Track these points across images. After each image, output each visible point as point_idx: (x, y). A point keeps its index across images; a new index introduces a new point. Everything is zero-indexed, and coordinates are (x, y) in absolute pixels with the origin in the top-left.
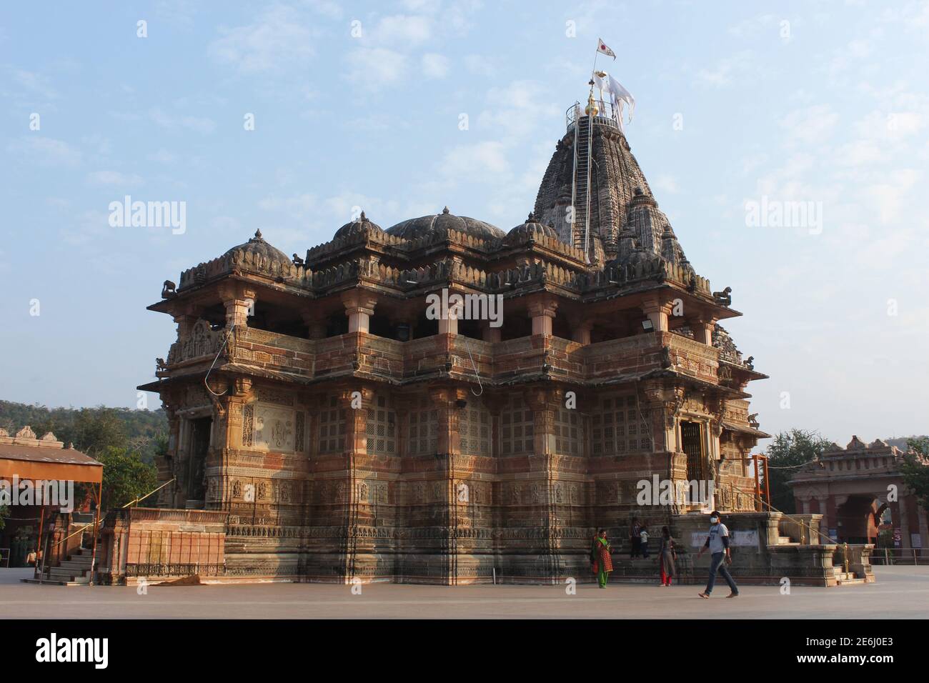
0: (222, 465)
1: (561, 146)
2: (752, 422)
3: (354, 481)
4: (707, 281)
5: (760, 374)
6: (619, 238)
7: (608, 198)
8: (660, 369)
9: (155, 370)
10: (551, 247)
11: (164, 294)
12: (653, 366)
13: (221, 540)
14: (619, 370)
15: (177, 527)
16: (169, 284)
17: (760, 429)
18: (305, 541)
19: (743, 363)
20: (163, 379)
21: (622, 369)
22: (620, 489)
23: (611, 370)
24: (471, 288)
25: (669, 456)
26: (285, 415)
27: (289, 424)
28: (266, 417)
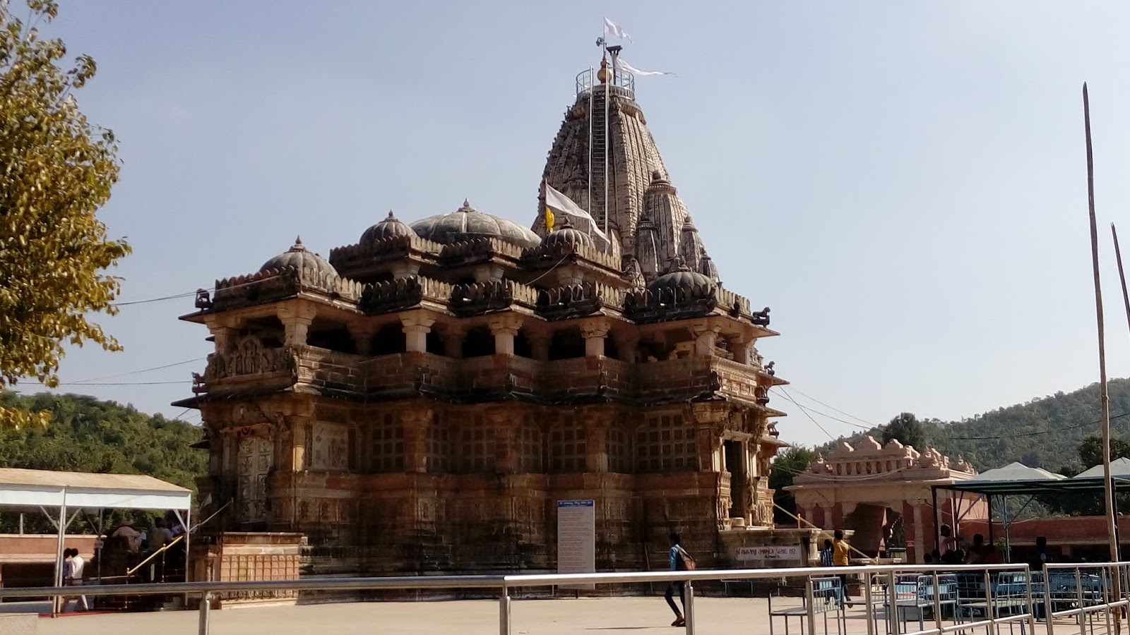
0: (290, 487)
1: (571, 116)
2: (771, 430)
3: (417, 500)
4: (748, 301)
5: (781, 381)
6: (637, 230)
7: (627, 185)
8: (708, 392)
9: (191, 385)
10: (591, 257)
11: (198, 304)
12: (701, 389)
13: (295, 562)
14: (666, 391)
15: (261, 551)
16: (204, 294)
17: (780, 438)
18: (365, 560)
19: (763, 369)
20: (200, 394)
21: (669, 390)
22: (667, 504)
23: (658, 390)
24: (522, 306)
25: (717, 476)
26: (339, 433)
27: (343, 442)
28: (323, 436)
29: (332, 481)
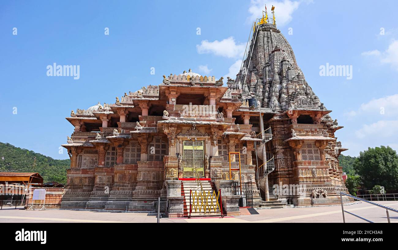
6: (264, 68)
26: (94, 157)
27: (96, 159)
28: (87, 158)
29: (85, 171)
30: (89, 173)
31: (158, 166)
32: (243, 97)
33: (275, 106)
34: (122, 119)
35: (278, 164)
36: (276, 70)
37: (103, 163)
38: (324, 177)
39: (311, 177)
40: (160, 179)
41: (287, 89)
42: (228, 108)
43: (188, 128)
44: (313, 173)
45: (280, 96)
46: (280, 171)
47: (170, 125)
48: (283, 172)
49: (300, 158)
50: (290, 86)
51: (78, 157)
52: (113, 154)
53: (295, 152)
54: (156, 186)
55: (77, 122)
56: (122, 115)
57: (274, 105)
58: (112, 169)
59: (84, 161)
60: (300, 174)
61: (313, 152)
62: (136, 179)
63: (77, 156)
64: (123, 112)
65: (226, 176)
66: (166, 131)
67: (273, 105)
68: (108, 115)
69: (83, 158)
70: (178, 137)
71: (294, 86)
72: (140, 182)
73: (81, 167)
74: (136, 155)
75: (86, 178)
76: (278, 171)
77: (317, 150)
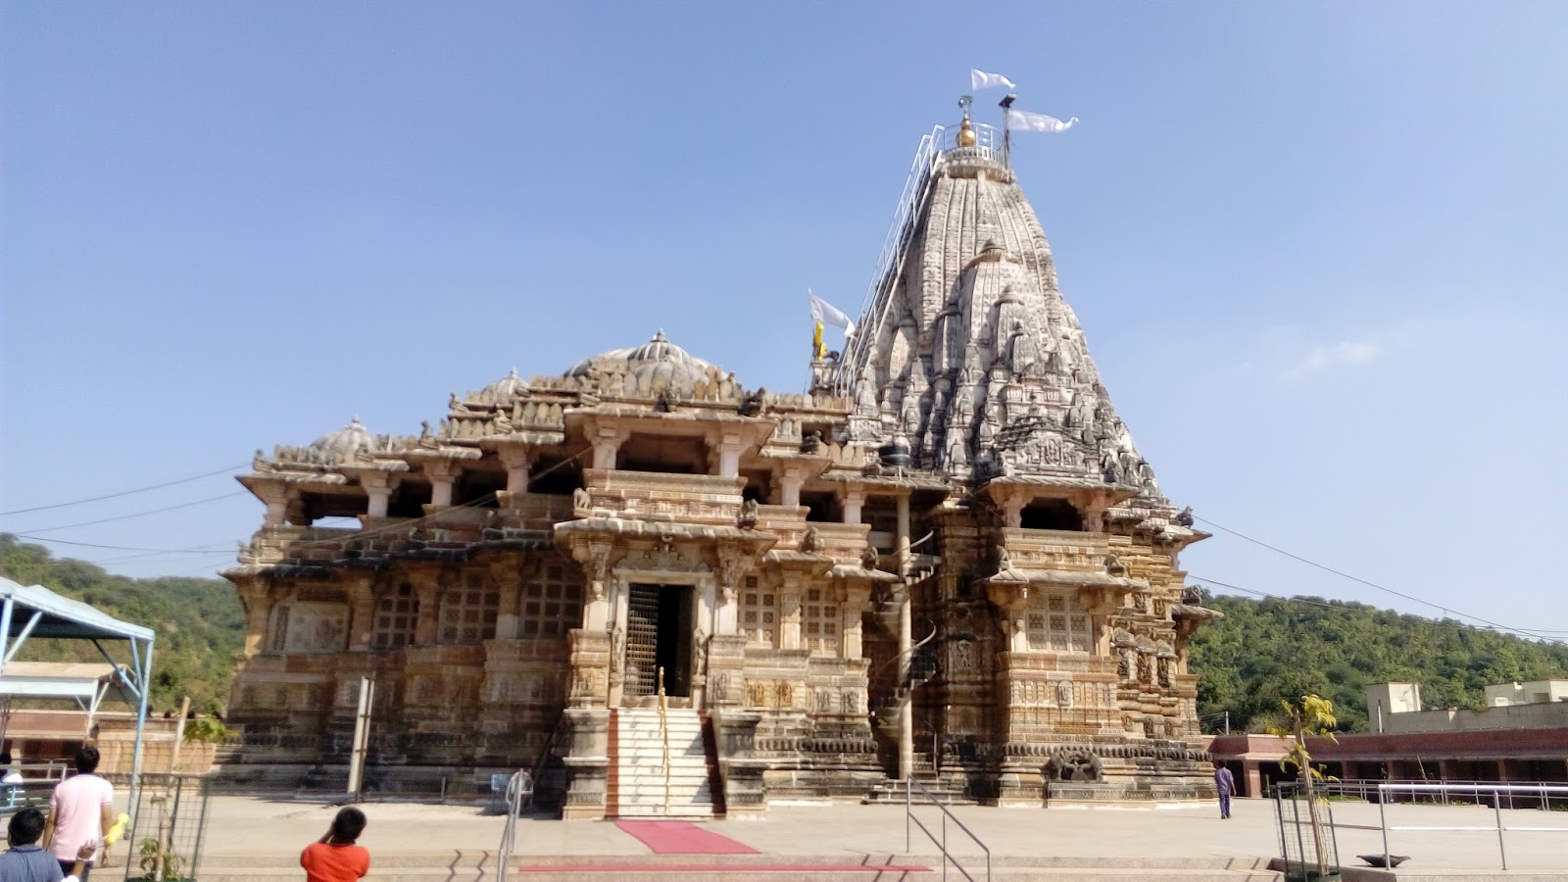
6: (936, 321)
26: (334, 613)
27: (340, 622)
28: (308, 618)
29: (296, 664)
30: (314, 669)
31: (551, 656)
32: (853, 423)
33: (954, 464)
34: (441, 495)
35: (951, 660)
36: (976, 331)
37: (366, 637)
38: (1097, 711)
39: (1054, 709)
40: (556, 699)
41: (1003, 402)
42: (788, 474)
43: (648, 544)
44: (1059, 695)
45: (975, 428)
46: (954, 683)
47: (591, 536)
48: (965, 687)
49: (1019, 643)
50: (1013, 395)
51: (275, 614)
52: (403, 606)
53: (1005, 624)
54: (540, 721)
55: (278, 492)
56: (440, 479)
57: (950, 458)
58: (396, 660)
59: (293, 628)
60: (1017, 697)
61: (1069, 623)
62: (475, 695)
63: (271, 607)
64: (445, 473)
65: (766, 693)
66: (579, 553)
67: (947, 459)
68: (390, 475)
69: (293, 615)
70: (615, 571)
71: (1029, 395)
72: (490, 706)
73: (282, 648)
74: (481, 616)
75: (300, 686)
76: (947, 682)
77: (1083, 620)
